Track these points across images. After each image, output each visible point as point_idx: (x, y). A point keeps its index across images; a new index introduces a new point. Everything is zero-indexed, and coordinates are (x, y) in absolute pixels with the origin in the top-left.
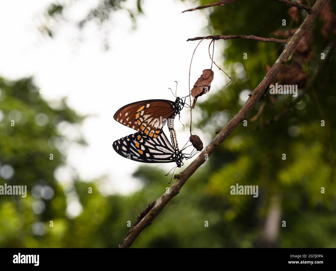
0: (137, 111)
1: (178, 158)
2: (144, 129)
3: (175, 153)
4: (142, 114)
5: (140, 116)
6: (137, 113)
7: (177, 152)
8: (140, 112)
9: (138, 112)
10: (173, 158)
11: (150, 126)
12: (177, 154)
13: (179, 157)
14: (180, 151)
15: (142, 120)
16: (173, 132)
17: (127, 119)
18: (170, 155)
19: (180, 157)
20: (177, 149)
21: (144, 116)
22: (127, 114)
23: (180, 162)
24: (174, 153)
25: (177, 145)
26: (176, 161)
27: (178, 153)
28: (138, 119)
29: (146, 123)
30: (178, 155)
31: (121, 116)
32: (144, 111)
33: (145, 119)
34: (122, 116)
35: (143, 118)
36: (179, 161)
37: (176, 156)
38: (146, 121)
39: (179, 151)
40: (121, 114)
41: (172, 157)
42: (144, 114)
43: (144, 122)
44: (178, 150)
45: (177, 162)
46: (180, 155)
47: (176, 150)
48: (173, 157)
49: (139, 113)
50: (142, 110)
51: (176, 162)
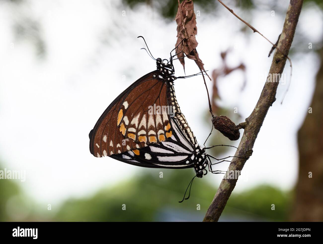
0: (118, 124)
1: (199, 162)
2: (146, 138)
3: (195, 153)
4: (127, 123)
5: (127, 127)
6: (119, 127)
7: (197, 150)
8: (123, 121)
9: (120, 124)
10: (191, 161)
11: (152, 128)
12: (197, 154)
13: (200, 160)
14: (202, 149)
15: (134, 130)
16: (181, 119)
17: (111, 144)
18: (186, 157)
19: (203, 160)
20: (196, 146)
21: (132, 123)
22: (105, 139)
23: (202, 169)
24: (192, 152)
25: (194, 140)
26: (195, 166)
27: (199, 153)
28: (128, 132)
29: (143, 128)
30: (199, 156)
31: (99, 147)
32: (127, 116)
33: (137, 126)
34: (100, 145)
35: (134, 126)
36: (201, 167)
37: (196, 158)
38: (140, 127)
39: (200, 150)
40: (97, 145)
41: (189, 159)
42: (130, 120)
43: (138, 130)
44: (198, 147)
45: (197, 169)
46: (203, 156)
47: (195, 149)
48: (191, 159)
49: (122, 124)
50: (123, 117)
51: (195, 168)
